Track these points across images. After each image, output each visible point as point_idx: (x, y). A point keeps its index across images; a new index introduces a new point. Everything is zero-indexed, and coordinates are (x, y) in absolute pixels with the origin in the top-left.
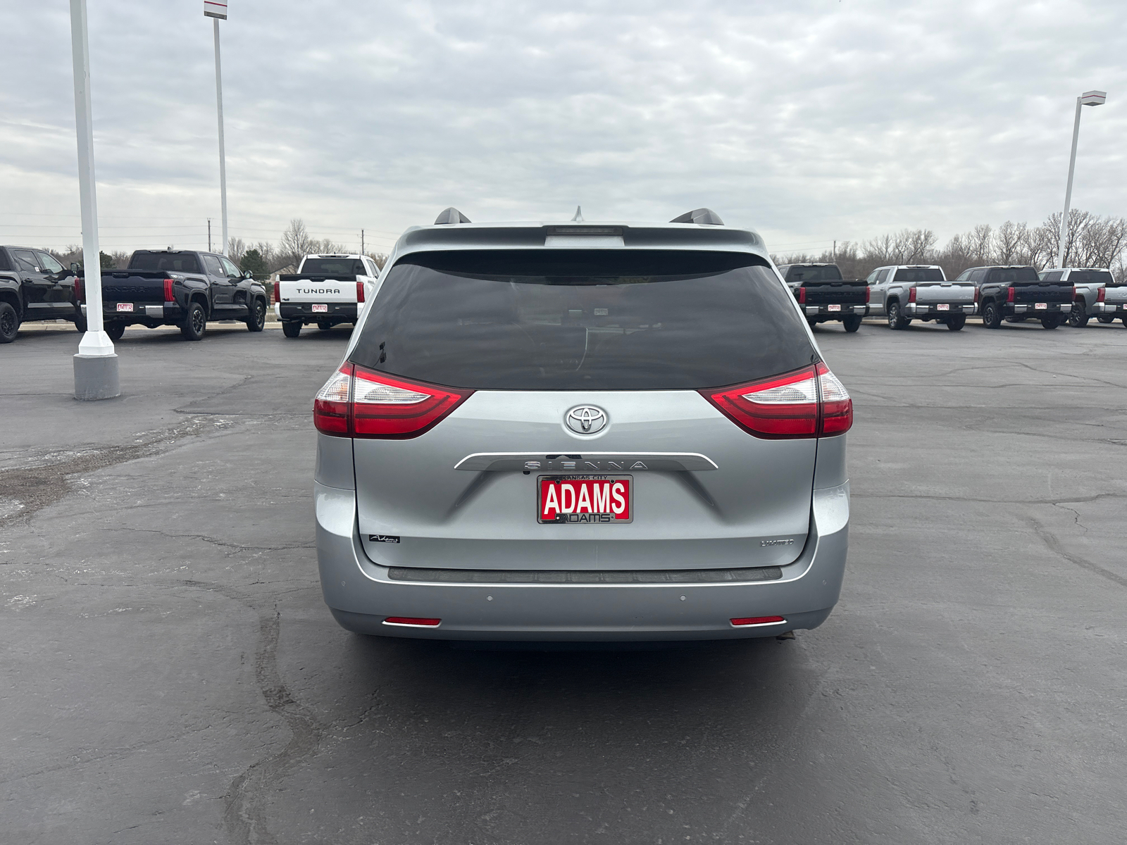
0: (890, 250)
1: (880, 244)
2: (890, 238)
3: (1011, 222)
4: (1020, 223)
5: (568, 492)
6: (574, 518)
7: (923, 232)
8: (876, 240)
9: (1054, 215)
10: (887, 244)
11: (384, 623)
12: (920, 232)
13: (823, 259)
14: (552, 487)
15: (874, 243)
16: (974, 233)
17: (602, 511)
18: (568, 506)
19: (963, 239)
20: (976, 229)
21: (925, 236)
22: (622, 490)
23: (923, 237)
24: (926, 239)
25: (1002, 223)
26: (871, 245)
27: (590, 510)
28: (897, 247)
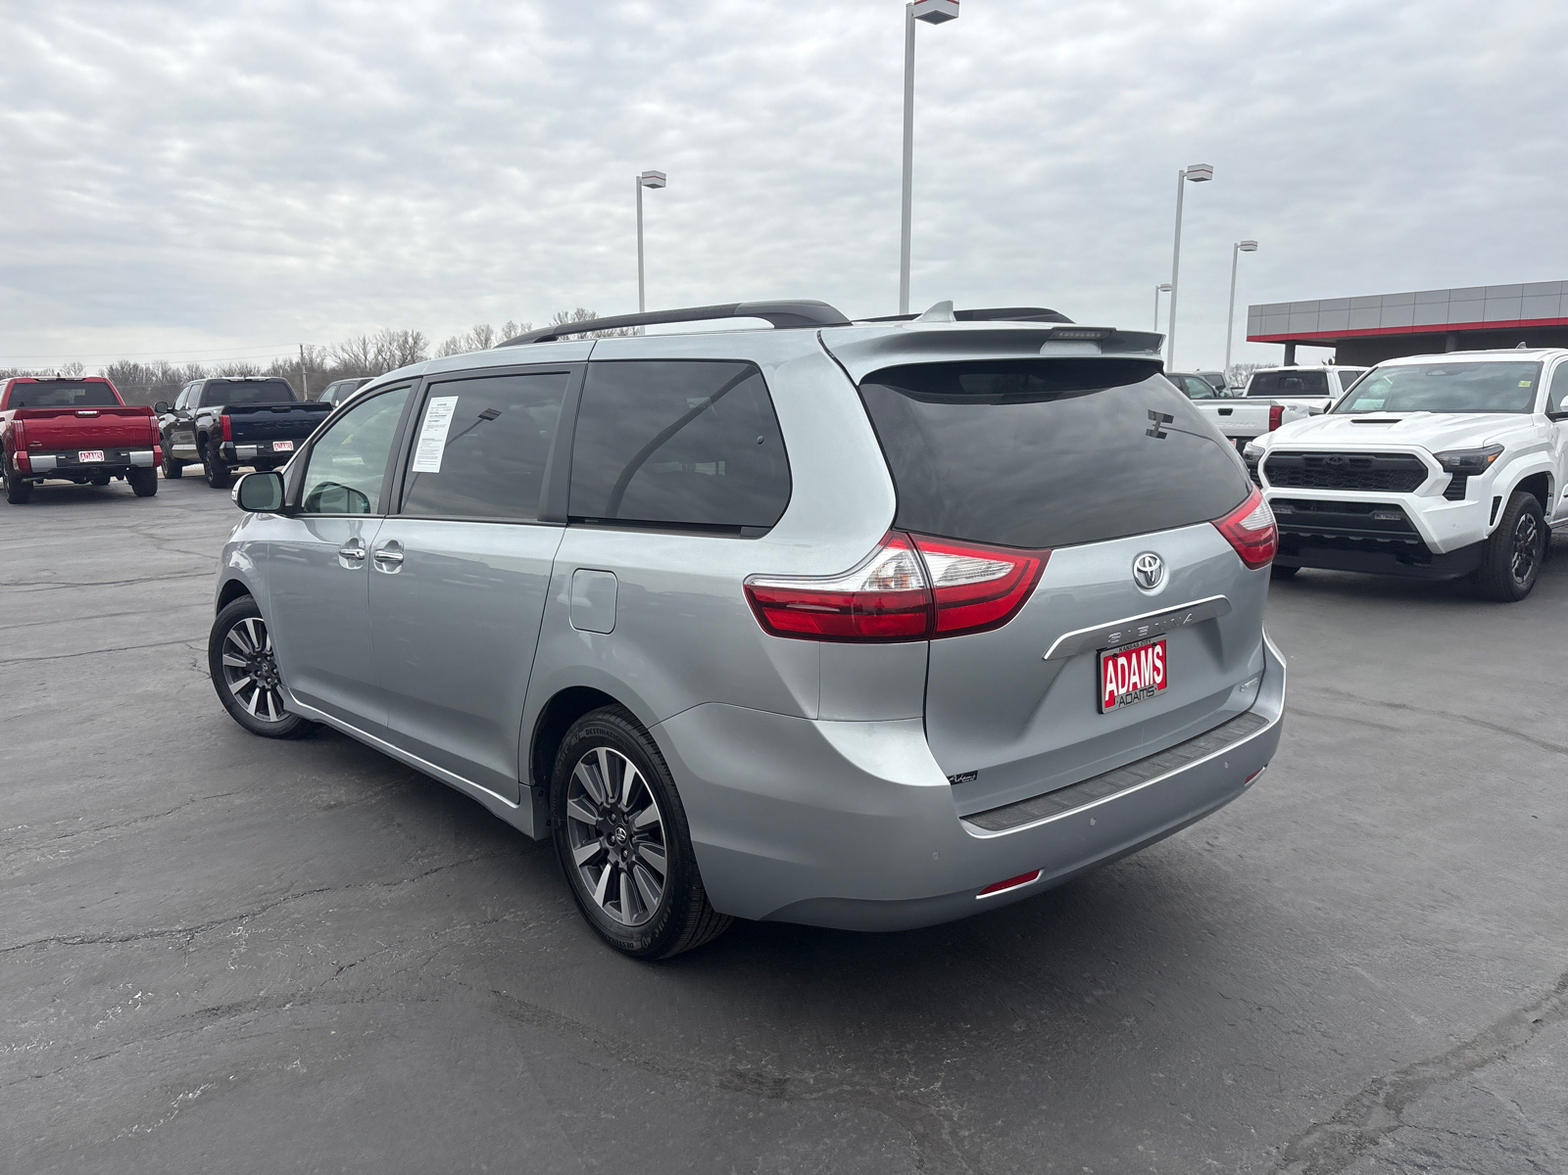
0: (371, 356)
1: (355, 348)
2: (367, 342)
3: (514, 322)
4: (524, 323)
5: (1123, 666)
6: (1129, 699)
7: (410, 333)
8: (350, 343)
9: (559, 315)
10: (364, 349)
11: (978, 897)
12: (406, 333)
13: (275, 370)
14: (1110, 662)
15: (348, 348)
16: (473, 335)
17: (1147, 684)
18: (1123, 686)
19: (462, 344)
20: (476, 330)
21: (413, 339)
22: (1161, 654)
23: (410, 340)
24: (415, 343)
25: (504, 324)
26: (343, 350)
27: (1139, 686)
28: (380, 352)
